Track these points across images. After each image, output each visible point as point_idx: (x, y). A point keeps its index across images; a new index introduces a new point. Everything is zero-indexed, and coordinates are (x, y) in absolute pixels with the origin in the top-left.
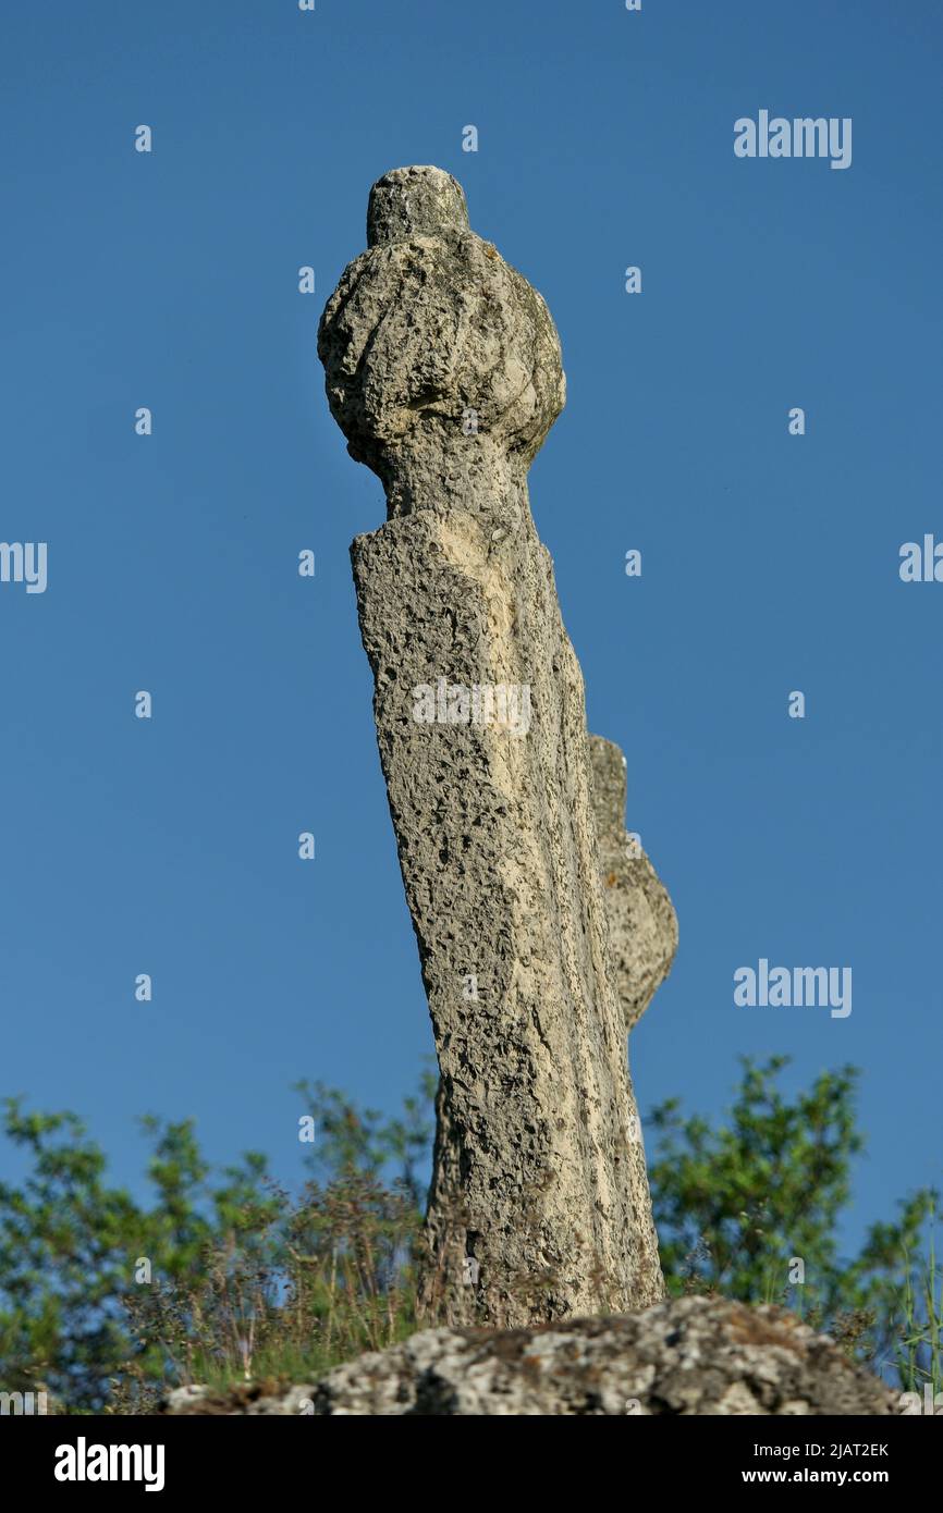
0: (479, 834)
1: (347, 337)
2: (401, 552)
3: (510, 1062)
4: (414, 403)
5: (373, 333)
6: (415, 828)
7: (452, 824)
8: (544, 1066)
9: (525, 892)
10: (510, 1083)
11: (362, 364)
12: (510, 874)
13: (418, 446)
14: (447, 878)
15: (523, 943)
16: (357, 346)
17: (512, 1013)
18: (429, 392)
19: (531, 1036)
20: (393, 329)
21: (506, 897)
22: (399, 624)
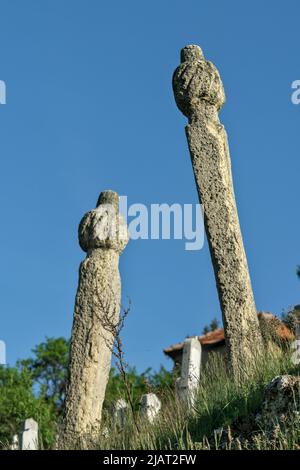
0: (220, 194)
1: (184, 80)
2: (200, 129)
3: (229, 245)
4: (199, 97)
5: (191, 80)
6: (204, 191)
7: (213, 191)
8: (237, 247)
9: (231, 208)
10: (229, 250)
11: (188, 86)
12: (227, 203)
13: (199, 107)
14: (212, 203)
15: (231, 219)
16: (187, 83)
17: (229, 235)
18: (204, 94)
19: (234, 240)
20: (196, 79)
21: (227, 209)
22: (199, 145)
